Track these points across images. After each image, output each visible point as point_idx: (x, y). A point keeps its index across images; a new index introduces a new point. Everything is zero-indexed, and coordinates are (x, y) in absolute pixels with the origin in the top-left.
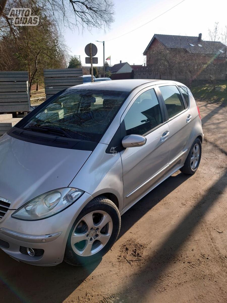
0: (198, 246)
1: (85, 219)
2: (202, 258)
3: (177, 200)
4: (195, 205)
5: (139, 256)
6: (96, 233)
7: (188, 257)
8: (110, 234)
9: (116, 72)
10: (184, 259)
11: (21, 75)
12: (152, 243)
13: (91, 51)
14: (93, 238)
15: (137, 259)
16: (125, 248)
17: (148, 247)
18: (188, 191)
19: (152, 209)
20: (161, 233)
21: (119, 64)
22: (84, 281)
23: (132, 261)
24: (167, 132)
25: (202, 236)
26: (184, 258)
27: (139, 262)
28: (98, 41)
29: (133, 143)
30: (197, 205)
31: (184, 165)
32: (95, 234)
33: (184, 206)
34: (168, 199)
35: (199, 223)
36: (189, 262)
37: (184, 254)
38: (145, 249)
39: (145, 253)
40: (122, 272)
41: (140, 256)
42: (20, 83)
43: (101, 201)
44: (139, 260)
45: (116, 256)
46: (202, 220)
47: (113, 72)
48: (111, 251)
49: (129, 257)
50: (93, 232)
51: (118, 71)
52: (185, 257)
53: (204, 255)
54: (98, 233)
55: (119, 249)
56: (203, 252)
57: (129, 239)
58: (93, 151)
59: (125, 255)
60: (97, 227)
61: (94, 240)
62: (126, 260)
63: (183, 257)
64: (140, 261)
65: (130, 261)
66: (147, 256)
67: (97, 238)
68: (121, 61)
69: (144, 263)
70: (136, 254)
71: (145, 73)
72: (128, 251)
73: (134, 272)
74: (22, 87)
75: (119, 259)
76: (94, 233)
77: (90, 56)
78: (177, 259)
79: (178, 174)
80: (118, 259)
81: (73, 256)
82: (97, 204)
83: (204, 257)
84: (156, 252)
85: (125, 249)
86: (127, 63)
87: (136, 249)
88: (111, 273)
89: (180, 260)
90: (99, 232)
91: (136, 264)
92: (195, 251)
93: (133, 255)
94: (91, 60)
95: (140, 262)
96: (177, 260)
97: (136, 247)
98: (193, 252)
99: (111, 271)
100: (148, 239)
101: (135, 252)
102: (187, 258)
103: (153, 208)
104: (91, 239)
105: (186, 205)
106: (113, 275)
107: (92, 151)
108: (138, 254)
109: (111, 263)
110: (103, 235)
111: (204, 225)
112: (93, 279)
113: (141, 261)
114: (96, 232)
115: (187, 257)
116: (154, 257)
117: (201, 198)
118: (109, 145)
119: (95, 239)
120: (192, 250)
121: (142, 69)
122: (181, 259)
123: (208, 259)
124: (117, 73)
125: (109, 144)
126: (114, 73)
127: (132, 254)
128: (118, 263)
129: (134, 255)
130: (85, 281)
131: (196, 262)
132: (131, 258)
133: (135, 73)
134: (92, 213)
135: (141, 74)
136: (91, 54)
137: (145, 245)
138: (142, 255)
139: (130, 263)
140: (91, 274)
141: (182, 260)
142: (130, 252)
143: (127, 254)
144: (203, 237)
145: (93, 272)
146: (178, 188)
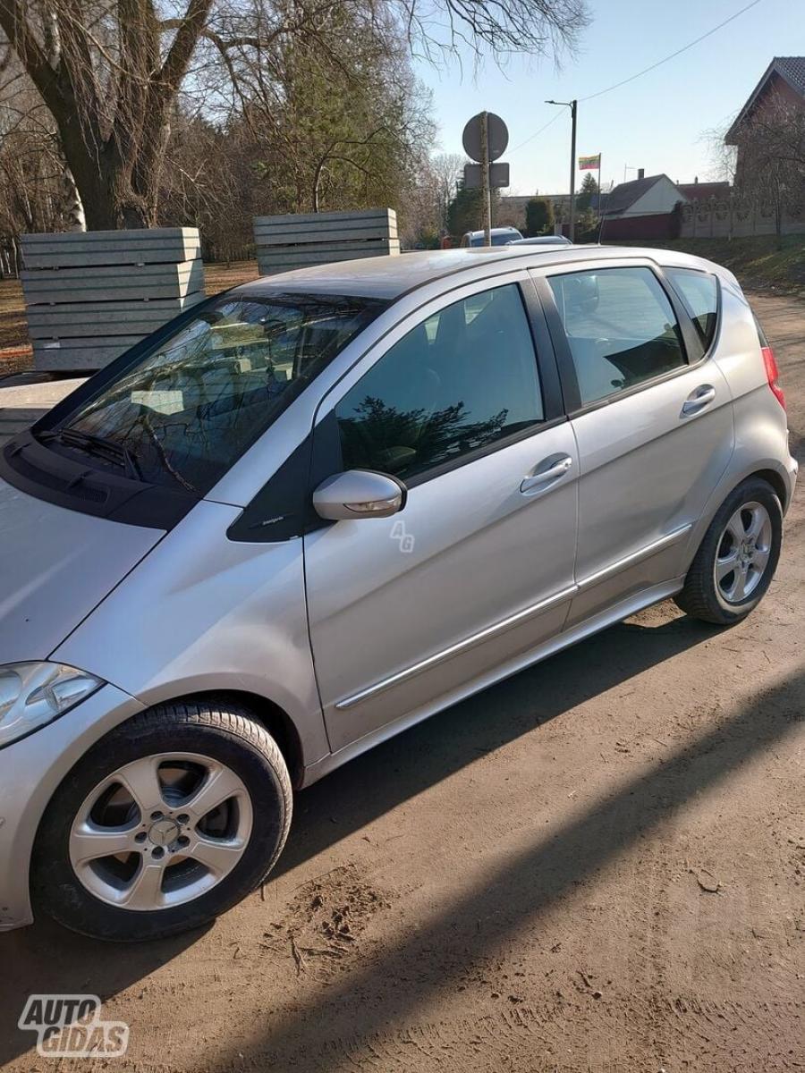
0: (586, 933)
1: (125, 779)
2: (578, 989)
3: (606, 728)
4: (665, 759)
5: (344, 937)
6: (179, 831)
7: (523, 975)
8: (242, 841)
9: (621, 212)
10: (501, 981)
11: (159, 241)
12: (416, 895)
13: (486, 140)
14: (166, 849)
15: (332, 947)
16: (314, 896)
17: (397, 905)
18: (671, 696)
19: (491, 754)
20: (476, 856)
21: (636, 181)
22: (109, 1001)
23: (310, 952)
24: (562, 456)
25: (622, 894)
26: (506, 977)
27: (333, 962)
28: (552, 102)
29: (350, 504)
30: (675, 758)
31: (682, 586)
32: (173, 835)
33: (624, 754)
34: (573, 720)
35: (643, 836)
36: (515, 997)
37: (512, 961)
38: (380, 913)
39: (373, 930)
40: (252, 990)
41: (349, 939)
42: (157, 269)
43: (189, 719)
44: (337, 954)
45: (270, 920)
46: (661, 825)
47: (610, 214)
48: (261, 900)
49: (308, 937)
50: (162, 826)
51: (628, 211)
52: (510, 973)
53: (590, 977)
54: (184, 832)
55: (290, 898)
56: (593, 962)
57: (345, 866)
58: (168, 532)
59: (298, 926)
60: (177, 810)
61: (168, 856)
62: (293, 945)
63: (503, 972)
64: (340, 957)
65: (304, 950)
66: (376, 942)
67: (185, 852)
68: (641, 172)
69: (349, 971)
70: (336, 928)
71: (721, 213)
72: (316, 910)
73: (295, 998)
74: (164, 282)
75: (271, 936)
76: (168, 831)
77: (482, 159)
78: (479, 973)
79: (671, 620)
80: (266, 935)
81: (80, 904)
82: (170, 728)
83: (587, 985)
84: (416, 932)
85: (309, 902)
86: (664, 176)
87: (347, 908)
88: (216, 987)
89: (484, 982)
90: (188, 830)
91: (319, 965)
92: (560, 956)
93: (324, 931)
94: (485, 173)
95: (337, 960)
96: (475, 980)
97: (352, 900)
98: (553, 957)
99: (217, 979)
100: (413, 876)
101: (338, 920)
102: (517, 980)
103: (496, 751)
104: (158, 852)
105: (632, 753)
106: (216, 995)
107: (166, 532)
108: (345, 929)
109: (234, 948)
110: (209, 843)
111: (656, 851)
112: (141, 997)
113: (341, 961)
114: (179, 827)
115: (517, 974)
116: (398, 953)
117: (712, 728)
118: (246, 509)
119: (173, 851)
120: (554, 950)
121: (713, 197)
122: (490, 976)
123: (597, 996)
124: (625, 216)
125: (248, 506)
126: (614, 217)
127: (325, 925)
128: (256, 953)
129: (328, 931)
130: (114, 1000)
131: (542, 1004)
132: (311, 941)
133: (685, 214)
134: (153, 758)
135: (709, 217)
136: (484, 152)
137: (388, 895)
138: (358, 935)
139: (298, 960)
140: (147, 977)
141: (494, 984)
142: (319, 917)
143: (309, 921)
144: (627, 900)
145: (153, 973)
146: (640, 679)
